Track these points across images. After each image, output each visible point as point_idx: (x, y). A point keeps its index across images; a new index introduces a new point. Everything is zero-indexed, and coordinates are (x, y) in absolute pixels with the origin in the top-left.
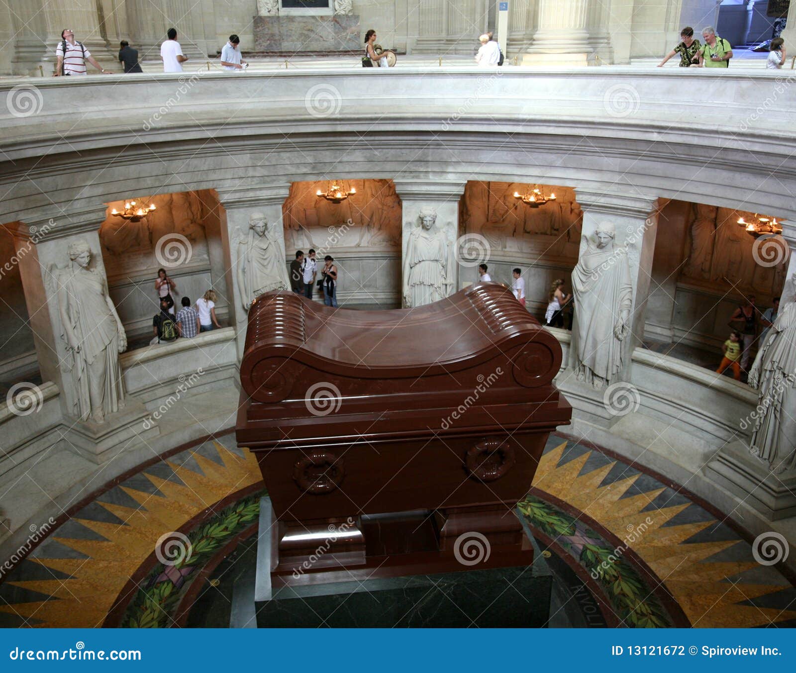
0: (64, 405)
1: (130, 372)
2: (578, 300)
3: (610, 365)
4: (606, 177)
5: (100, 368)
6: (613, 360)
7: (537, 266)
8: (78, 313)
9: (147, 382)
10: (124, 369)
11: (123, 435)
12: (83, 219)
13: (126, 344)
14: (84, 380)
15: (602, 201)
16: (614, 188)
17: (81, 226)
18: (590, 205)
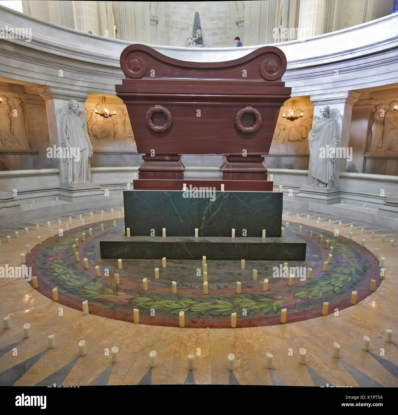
2: (311, 145)
3: (328, 175)
6: (329, 173)
8: (70, 131)
14: (70, 165)
15: (323, 98)
16: (329, 91)
17: (76, 97)
18: (317, 102)
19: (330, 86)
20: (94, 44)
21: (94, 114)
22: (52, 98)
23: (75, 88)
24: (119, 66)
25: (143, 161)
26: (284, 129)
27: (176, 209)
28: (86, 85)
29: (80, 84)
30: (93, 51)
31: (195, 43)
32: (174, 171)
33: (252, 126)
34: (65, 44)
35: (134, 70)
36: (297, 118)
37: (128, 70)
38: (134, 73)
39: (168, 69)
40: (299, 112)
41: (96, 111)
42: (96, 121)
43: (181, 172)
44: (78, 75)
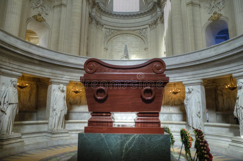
0: (48, 127)
1: (67, 125)
2: (186, 108)
3: (197, 124)
4: (189, 77)
5: (59, 115)
6: (198, 123)
7: (179, 114)
8: (57, 100)
9: (71, 129)
10: (65, 123)
11: (61, 135)
12: (64, 82)
13: (67, 112)
14: (54, 119)
15: (189, 82)
16: (191, 79)
17: (63, 83)
18: (186, 84)
19: (192, 76)
20: (75, 59)
21: (71, 91)
22: (51, 84)
23: (63, 79)
24: (83, 68)
25: (91, 116)
26: (171, 99)
27: (107, 145)
28: (69, 77)
29: (66, 77)
30: (74, 62)
31: (125, 58)
32: (108, 122)
33: (150, 97)
34: (62, 60)
35: (90, 69)
36: (177, 93)
37: (87, 69)
38: (90, 71)
39: (107, 69)
40: (178, 90)
41: (72, 90)
42: (72, 95)
43: (112, 122)
44: (66, 73)
